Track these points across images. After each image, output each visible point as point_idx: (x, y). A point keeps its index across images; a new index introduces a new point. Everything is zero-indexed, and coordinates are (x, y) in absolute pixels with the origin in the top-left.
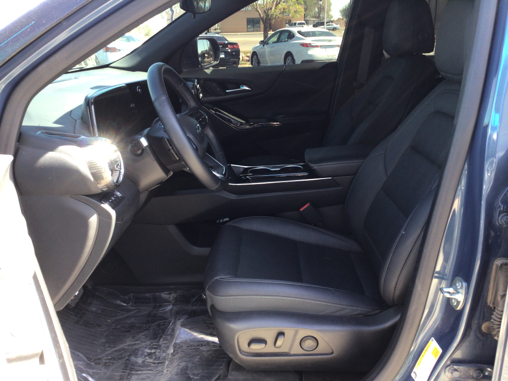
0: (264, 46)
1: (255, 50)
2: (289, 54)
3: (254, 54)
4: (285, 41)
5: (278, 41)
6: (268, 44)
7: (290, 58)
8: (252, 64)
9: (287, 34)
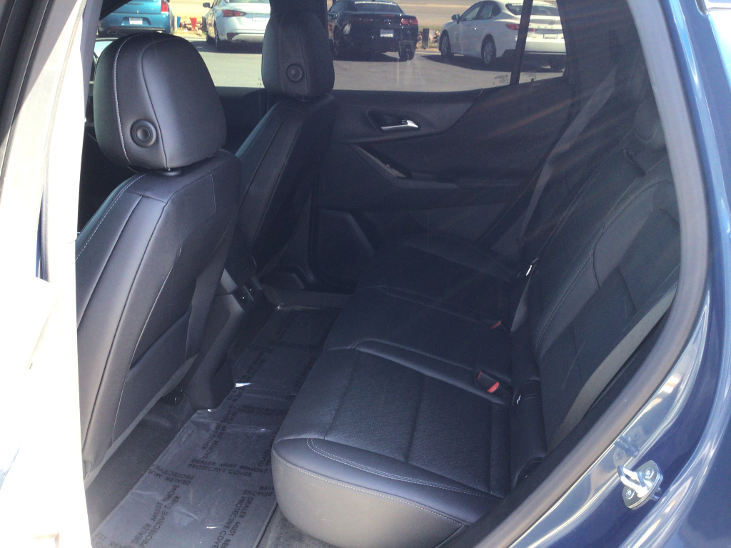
0: (458, 22)
1: (446, 28)
2: (489, 39)
3: (445, 33)
4: (487, 19)
5: (478, 17)
6: (465, 20)
7: (490, 45)
8: (440, 49)
9: (491, 7)
